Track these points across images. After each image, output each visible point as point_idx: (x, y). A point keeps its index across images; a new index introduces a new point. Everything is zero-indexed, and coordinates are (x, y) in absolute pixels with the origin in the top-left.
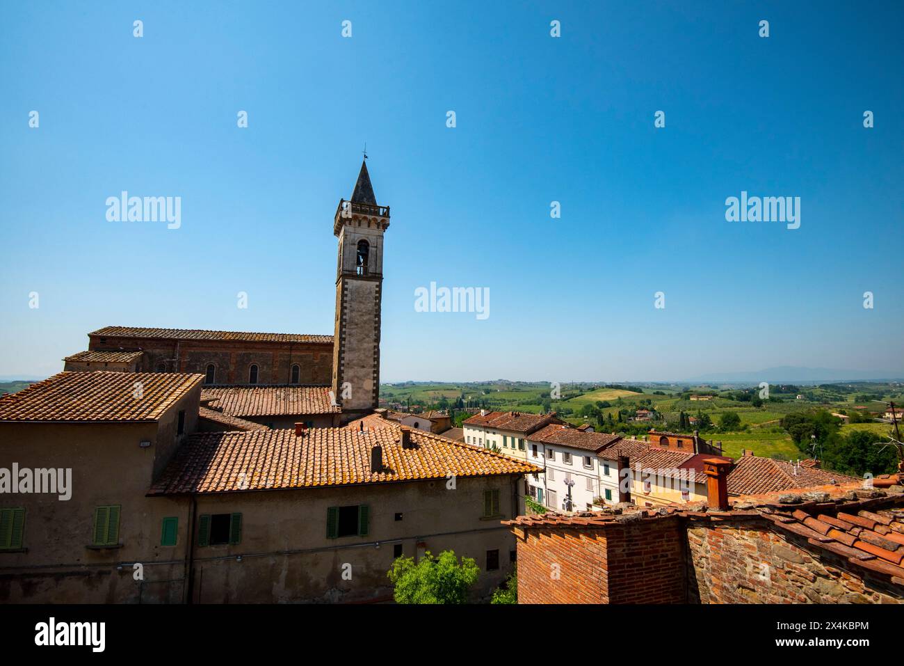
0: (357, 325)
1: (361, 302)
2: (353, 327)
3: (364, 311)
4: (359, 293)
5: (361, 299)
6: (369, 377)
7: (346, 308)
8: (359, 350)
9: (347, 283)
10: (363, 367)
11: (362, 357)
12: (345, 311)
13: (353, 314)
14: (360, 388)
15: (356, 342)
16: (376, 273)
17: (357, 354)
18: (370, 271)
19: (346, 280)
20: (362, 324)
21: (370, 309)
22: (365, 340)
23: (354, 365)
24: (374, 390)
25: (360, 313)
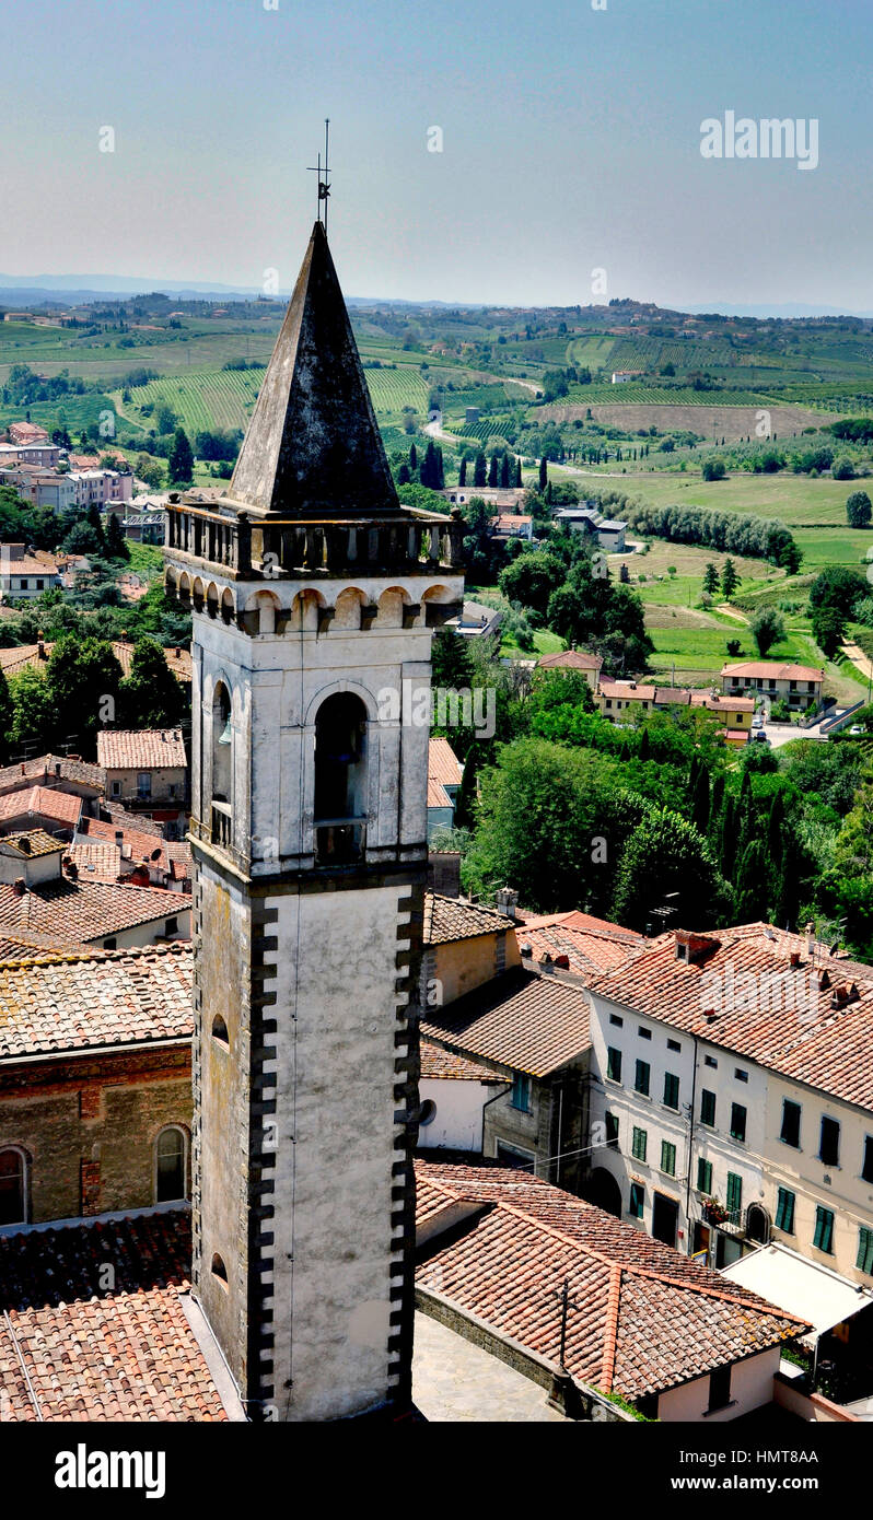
0: (320, 1089)
1: (334, 990)
2: (303, 1101)
3: (350, 1024)
4: (325, 953)
5: (333, 977)
6: (373, 1291)
7: (272, 1026)
8: (332, 1192)
9: (272, 915)
10: (351, 1256)
11: (346, 1220)
12: (269, 1039)
13: (305, 1048)
14: (338, 1341)
15: (318, 1162)
16: (399, 848)
17: (324, 1211)
18: (370, 843)
19: (271, 902)
20: (345, 1086)
21: (376, 1011)
22: (356, 1150)
23: (314, 1256)
24: (392, 1339)
25: (334, 1038)
